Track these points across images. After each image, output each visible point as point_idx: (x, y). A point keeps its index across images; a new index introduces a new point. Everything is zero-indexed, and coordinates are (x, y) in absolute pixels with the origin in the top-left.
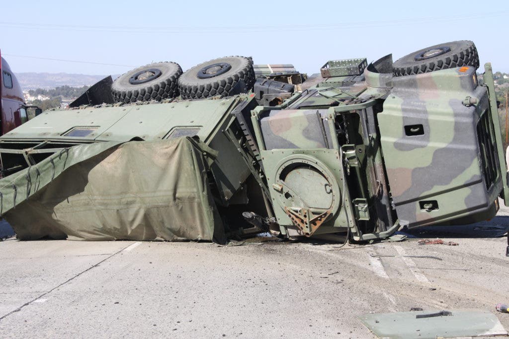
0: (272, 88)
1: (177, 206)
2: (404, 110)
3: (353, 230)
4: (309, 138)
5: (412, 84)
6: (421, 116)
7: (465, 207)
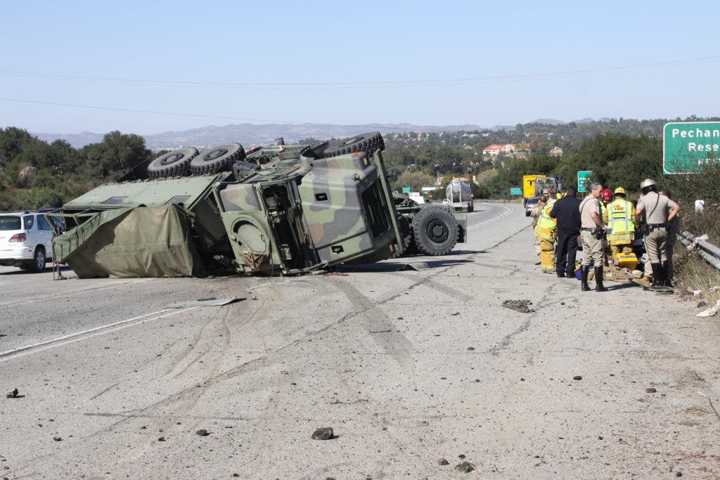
0: (245, 167)
1: (171, 251)
2: (314, 183)
3: (281, 267)
4: (249, 203)
5: (325, 165)
6: (325, 187)
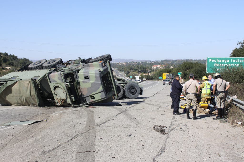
0: (61, 66)
1: (32, 97)
2: (84, 73)
3: (71, 104)
4: (59, 80)
5: (88, 66)
6: (88, 74)
7: (100, 98)
